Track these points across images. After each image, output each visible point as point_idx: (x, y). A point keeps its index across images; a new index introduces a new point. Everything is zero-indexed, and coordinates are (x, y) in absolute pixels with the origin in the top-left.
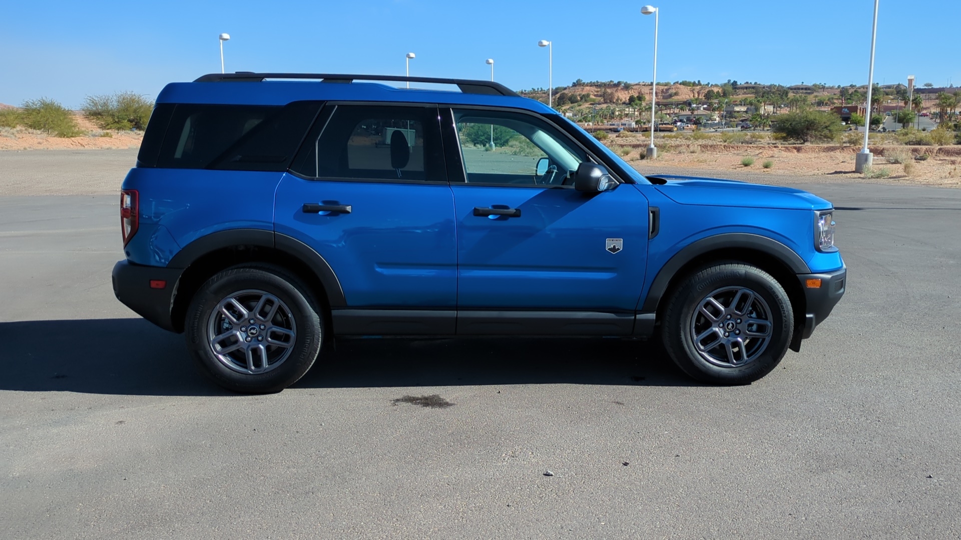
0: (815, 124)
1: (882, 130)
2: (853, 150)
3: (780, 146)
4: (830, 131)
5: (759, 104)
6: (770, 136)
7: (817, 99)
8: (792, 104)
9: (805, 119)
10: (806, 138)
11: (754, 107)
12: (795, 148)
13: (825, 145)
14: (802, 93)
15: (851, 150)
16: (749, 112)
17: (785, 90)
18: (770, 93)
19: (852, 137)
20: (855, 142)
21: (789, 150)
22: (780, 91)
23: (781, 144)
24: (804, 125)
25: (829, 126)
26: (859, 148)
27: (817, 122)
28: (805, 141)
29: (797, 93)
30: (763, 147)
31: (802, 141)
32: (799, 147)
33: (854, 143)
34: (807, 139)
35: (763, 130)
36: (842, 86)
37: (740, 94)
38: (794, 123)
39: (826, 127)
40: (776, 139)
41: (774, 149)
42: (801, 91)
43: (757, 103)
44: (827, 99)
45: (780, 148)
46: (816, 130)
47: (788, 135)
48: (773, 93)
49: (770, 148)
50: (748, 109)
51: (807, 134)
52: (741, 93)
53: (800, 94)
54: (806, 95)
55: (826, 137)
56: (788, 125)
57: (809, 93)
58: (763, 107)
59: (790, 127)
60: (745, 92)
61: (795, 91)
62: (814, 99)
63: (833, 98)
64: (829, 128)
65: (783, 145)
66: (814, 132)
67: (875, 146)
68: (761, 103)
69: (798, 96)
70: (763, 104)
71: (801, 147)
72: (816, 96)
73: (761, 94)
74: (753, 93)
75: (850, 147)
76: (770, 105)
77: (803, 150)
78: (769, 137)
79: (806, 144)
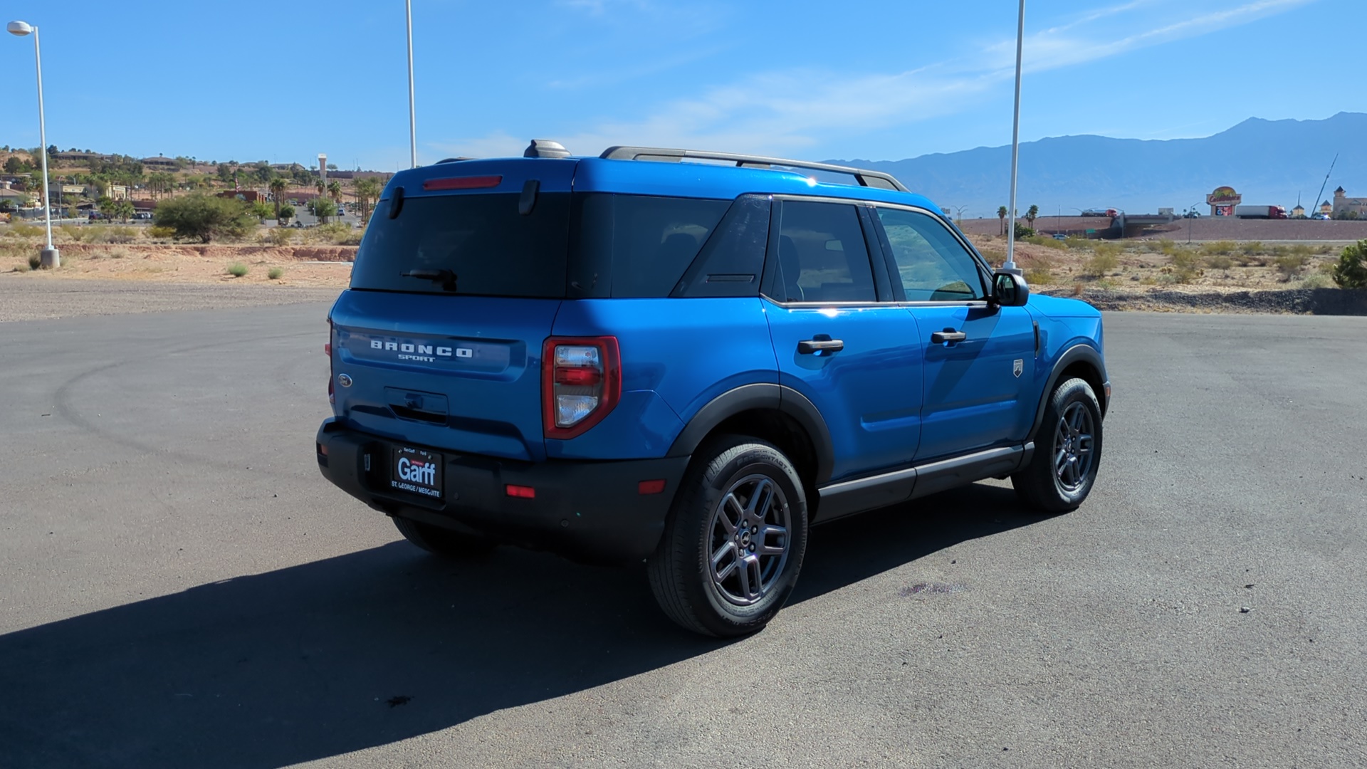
0: (218, 216)
1: (296, 225)
2: (280, 252)
3: (173, 247)
4: (239, 225)
5: (103, 182)
6: (145, 232)
7: (187, 178)
8: (153, 185)
9: (202, 207)
10: (206, 234)
11: (96, 188)
12: (197, 249)
13: (238, 245)
14: (163, 169)
15: (277, 253)
16: (89, 195)
17: (136, 164)
18: (113, 167)
19: (276, 235)
20: (279, 240)
21: (188, 252)
22: (130, 164)
23: (174, 244)
24: (202, 217)
25: (237, 218)
26: (286, 249)
27: (221, 212)
28: (206, 241)
29: (155, 169)
30: (147, 248)
31: (201, 239)
32: (202, 248)
33: (278, 242)
34: (208, 236)
35: (125, 222)
36: (218, 162)
37: (64, 167)
38: (186, 214)
39: (234, 220)
40: (157, 236)
41: (165, 250)
42: (161, 166)
43: (100, 181)
44: (202, 179)
45: (174, 249)
46: (220, 224)
47: (178, 231)
48: (119, 167)
49: (158, 249)
50: (85, 189)
51: (207, 230)
52: (66, 166)
53: (160, 171)
54: (170, 172)
55: (233, 232)
56: (177, 216)
57: (173, 170)
58: (110, 188)
59: (180, 219)
60: (73, 164)
61: (152, 165)
62: (184, 178)
63: (210, 179)
64: (238, 221)
65: (177, 245)
66: (217, 225)
67: (306, 246)
68: (106, 181)
69: (157, 173)
70: (109, 183)
71: (205, 248)
72: (185, 175)
73: (99, 168)
74: (86, 166)
75: (274, 247)
76: (121, 184)
77: (209, 252)
78: (143, 233)
79: (212, 243)
